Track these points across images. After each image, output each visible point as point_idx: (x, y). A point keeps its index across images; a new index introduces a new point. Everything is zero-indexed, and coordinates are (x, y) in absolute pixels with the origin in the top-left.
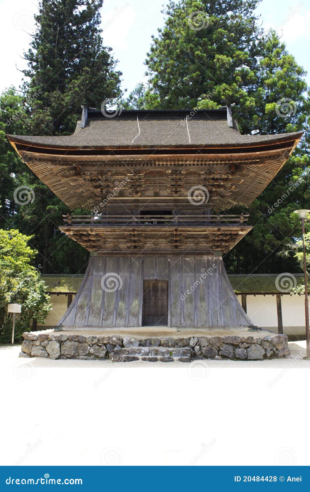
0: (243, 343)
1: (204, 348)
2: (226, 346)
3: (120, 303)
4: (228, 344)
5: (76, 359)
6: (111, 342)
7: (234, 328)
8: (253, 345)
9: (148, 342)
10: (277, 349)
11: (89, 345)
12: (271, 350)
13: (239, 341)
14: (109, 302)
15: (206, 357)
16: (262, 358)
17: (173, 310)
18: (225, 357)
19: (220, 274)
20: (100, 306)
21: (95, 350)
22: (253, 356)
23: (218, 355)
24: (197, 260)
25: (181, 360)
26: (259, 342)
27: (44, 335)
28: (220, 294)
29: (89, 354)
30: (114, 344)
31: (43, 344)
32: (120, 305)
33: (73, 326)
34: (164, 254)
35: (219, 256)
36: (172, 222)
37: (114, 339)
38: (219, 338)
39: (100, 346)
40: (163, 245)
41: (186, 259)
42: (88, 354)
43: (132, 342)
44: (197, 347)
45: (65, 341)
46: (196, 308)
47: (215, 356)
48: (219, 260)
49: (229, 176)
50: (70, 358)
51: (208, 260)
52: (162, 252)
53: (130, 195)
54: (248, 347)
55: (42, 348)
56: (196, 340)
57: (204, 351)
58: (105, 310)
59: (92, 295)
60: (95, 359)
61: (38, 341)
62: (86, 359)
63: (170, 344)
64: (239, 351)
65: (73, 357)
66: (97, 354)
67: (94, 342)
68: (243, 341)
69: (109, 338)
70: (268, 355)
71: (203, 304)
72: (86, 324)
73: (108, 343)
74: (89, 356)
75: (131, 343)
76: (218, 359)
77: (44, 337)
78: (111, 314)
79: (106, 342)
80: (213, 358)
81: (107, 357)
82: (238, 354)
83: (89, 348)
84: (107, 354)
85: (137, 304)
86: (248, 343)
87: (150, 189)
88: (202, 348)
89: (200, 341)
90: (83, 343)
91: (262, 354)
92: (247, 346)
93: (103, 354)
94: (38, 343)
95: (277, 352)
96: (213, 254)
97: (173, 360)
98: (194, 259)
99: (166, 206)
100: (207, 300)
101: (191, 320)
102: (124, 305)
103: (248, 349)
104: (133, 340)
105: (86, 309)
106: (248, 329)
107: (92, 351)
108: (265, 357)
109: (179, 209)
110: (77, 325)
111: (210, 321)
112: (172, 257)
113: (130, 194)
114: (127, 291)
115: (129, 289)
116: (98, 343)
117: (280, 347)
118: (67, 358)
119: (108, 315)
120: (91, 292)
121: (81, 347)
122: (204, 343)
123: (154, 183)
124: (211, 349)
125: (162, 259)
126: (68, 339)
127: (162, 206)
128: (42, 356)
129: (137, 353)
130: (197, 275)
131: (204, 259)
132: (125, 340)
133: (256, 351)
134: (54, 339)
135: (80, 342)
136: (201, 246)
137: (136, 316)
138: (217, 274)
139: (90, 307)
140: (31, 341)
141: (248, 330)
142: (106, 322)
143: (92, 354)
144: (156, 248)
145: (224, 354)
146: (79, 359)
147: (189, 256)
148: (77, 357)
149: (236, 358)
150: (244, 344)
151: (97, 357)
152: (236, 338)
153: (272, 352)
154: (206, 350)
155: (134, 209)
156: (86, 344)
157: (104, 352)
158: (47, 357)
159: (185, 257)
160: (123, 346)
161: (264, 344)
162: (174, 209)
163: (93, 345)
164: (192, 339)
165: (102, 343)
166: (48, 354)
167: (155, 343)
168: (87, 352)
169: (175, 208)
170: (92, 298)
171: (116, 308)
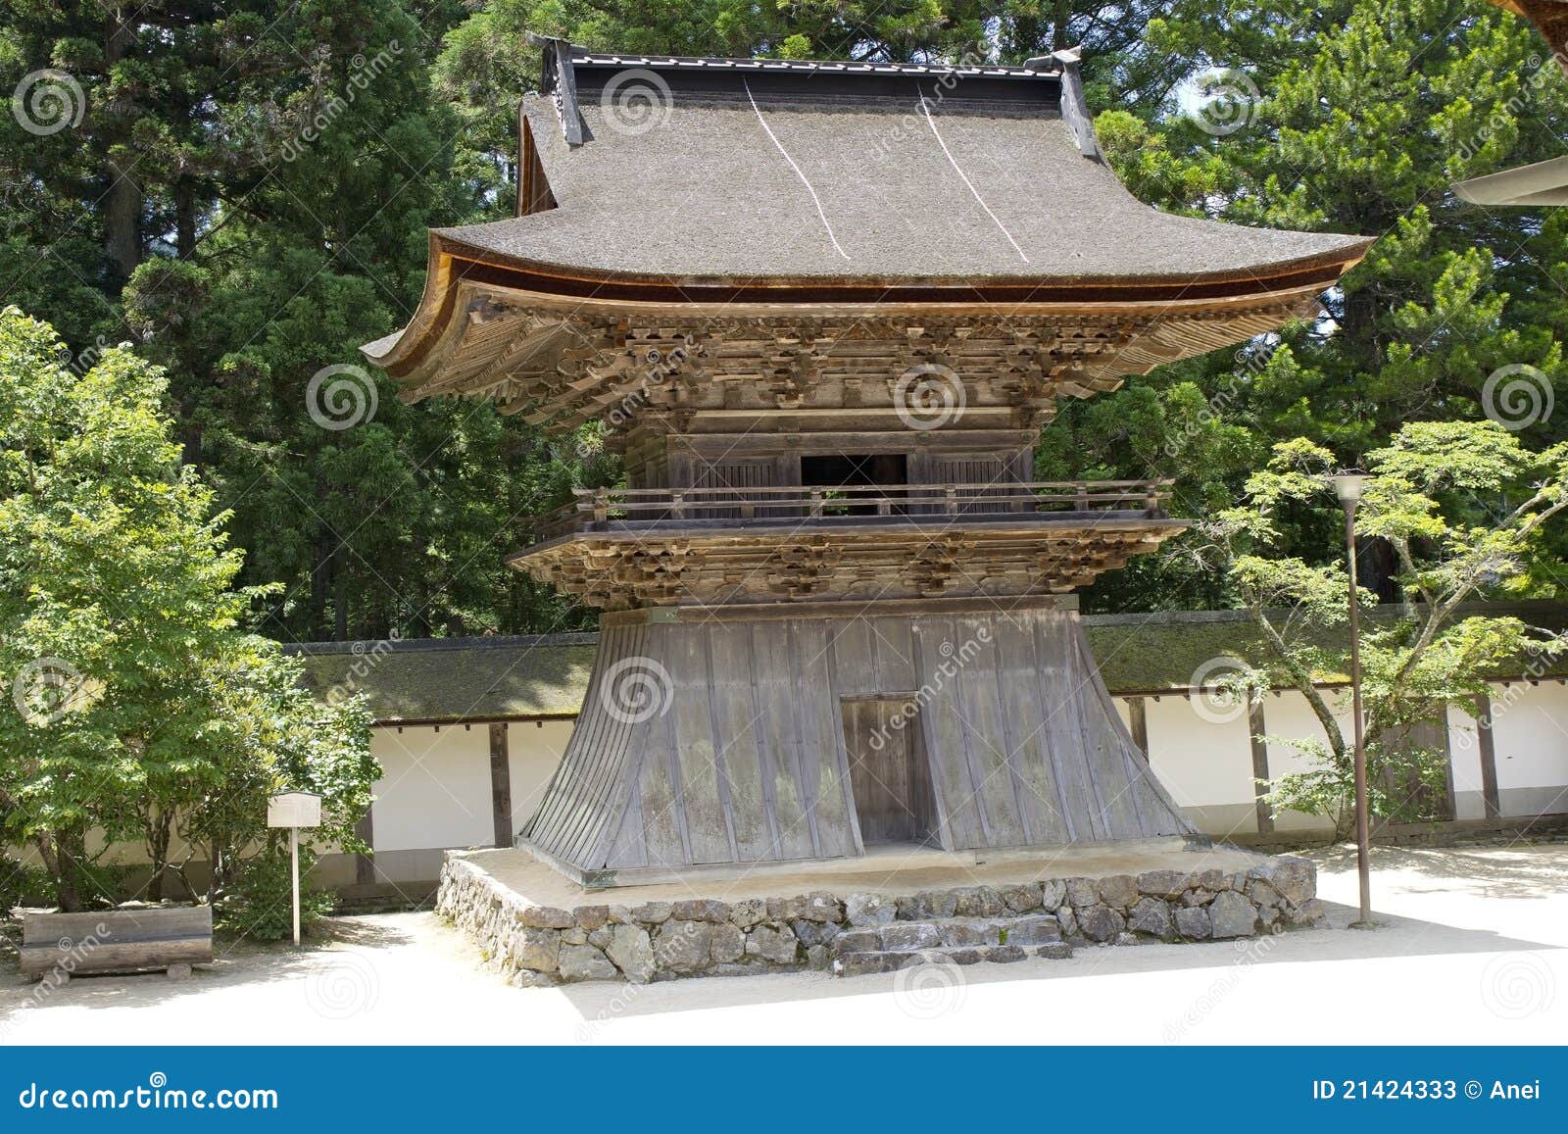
0: (1194, 890)
1: (1086, 913)
2: (1145, 901)
3: (778, 780)
4: (1150, 895)
5: (706, 975)
6: (809, 915)
7: (1144, 842)
8: (1224, 895)
9: (923, 903)
10: (1289, 904)
11: (743, 929)
12: (1273, 906)
13: (1182, 883)
14: (741, 781)
15: (1094, 939)
16: (1252, 931)
17: (951, 797)
18: (1146, 936)
19: (1074, 669)
20: (715, 796)
21: (761, 943)
22: (1229, 928)
23: (1127, 930)
24: (1002, 625)
25: (1045, 953)
26: (1239, 884)
27: (595, 908)
28: (1083, 737)
29: (747, 958)
30: (819, 918)
31: (594, 937)
32: (779, 789)
33: (649, 870)
34: (892, 609)
35: (1068, 610)
36: (938, 508)
37: (818, 903)
38: (1125, 879)
39: (777, 930)
40: (890, 576)
41: (968, 622)
42: (742, 958)
43: (874, 907)
44: (1067, 911)
45: (662, 923)
46: (1017, 786)
47: (1117, 935)
48: (1070, 621)
49: (1105, 347)
50: (687, 975)
51: (1036, 626)
52: (892, 602)
53: (763, 403)
54: (1210, 903)
55: (596, 951)
56: (1061, 889)
57: (1085, 922)
58: (737, 809)
59: (682, 757)
60: (767, 972)
61: (579, 931)
62: (739, 974)
63: (987, 907)
64: (1186, 915)
65: (698, 972)
66: (772, 956)
67: (755, 919)
68: (1195, 883)
69: (802, 901)
70: (1267, 922)
71: (1037, 770)
72: (689, 859)
73: (802, 918)
74: (748, 963)
75: (870, 911)
76: (1126, 944)
77: (597, 914)
78: (757, 818)
79: (792, 915)
80: (1112, 940)
81: (801, 960)
82: (1186, 924)
83: (743, 937)
84: (801, 950)
85: (832, 784)
86: (1208, 891)
87: (830, 381)
88: (1079, 911)
89: (1071, 890)
90: (721, 923)
91: (1252, 921)
92: (1207, 897)
93: (788, 953)
94: (578, 937)
95: (1289, 912)
96: (1050, 604)
97: (1023, 956)
98: (994, 621)
99: (890, 440)
100: (1047, 758)
101: (1011, 824)
102: (791, 787)
103: (1212, 908)
104: (876, 902)
105: (671, 806)
106: (1184, 843)
107: (753, 946)
108: (1260, 929)
109: (930, 451)
110: (658, 864)
111: (1070, 826)
112: (922, 618)
113: (762, 396)
114: (793, 737)
115: (799, 733)
116: (771, 919)
117: (1294, 897)
118: (680, 975)
119: (750, 824)
120: (674, 748)
121: (719, 936)
122: (1085, 897)
123: (853, 364)
124: (1106, 914)
125: (892, 625)
126: (673, 914)
127: (876, 440)
128: (598, 978)
129: (905, 941)
130: (1007, 674)
131: (1023, 622)
132: (849, 903)
133: (1232, 911)
134: (626, 919)
135: (712, 922)
136: (1008, 576)
137: (841, 820)
138: (1068, 672)
139: (687, 801)
140: (556, 933)
141: (1185, 849)
142: (748, 846)
143: (755, 956)
144: (867, 589)
145: (1144, 928)
146: (716, 974)
147: (974, 613)
148: (711, 971)
149: (1177, 937)
150: (1198, 892)
151: (773, 965)
152: (1173, 877)
153: (1276, 913)
154: (1092, 919)
155: (781, 453)
156: (732, 926)
157: (793, 946)
158: (615, 979)
159: (965, 617)
160: (845, 923)
161: (1252, 891)
162: (914, 450)
163: (753, 927)
164: (1049, 887)
165: (782, 920)
166: (618, 968)
167: (942, 906)
168: (739, 952)
169: (920, 448)
170: (684, 768)
171: (769, 799)
